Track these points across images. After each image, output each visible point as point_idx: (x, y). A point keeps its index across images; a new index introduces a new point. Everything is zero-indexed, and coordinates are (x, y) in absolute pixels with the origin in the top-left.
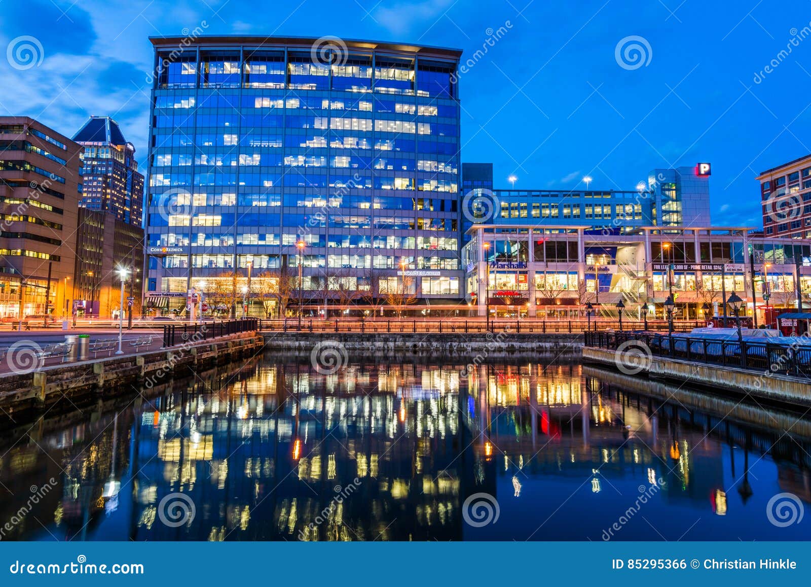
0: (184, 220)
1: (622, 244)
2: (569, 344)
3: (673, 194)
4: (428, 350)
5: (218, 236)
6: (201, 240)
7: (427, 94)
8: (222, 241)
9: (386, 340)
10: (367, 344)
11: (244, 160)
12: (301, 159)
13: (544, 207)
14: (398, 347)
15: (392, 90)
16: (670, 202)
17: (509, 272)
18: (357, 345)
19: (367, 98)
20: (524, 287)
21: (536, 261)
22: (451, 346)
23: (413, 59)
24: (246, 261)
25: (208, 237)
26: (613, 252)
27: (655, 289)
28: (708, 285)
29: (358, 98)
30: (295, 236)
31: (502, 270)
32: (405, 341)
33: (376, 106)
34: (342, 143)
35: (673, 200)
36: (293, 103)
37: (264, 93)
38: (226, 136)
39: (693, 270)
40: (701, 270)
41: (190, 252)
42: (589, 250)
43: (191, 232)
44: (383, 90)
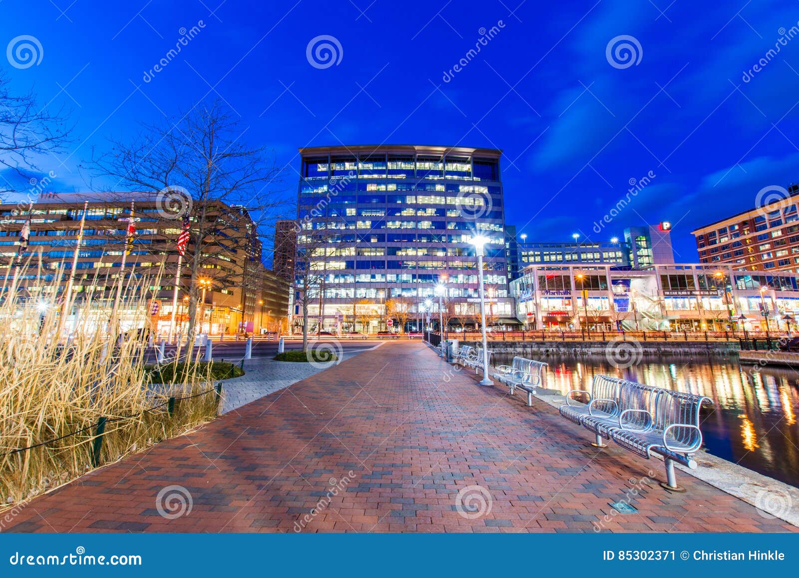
0: (320, 266)
1: (634, 277)
2: (668, 349)
3: (643, 244)
4: (558, 354)
5: (343, 276)
6: (331, 279)
7: (479, 179)
8: (346, 280)
9: (524, 347)
10: (510, 350)
11: (360, 225)
12: (398, 224)
13: (552, 254)
14: (534, 352)
15: (456, 177)
16: (642, 249)
17: (558, 298)
18: (503, 351)
19: (440, 182)
20: (569, 308)
21: (576, 290)
22: (575, 351)
23: (470, 157)
24: (361, 292)
25: (337, 276)
26: (626, 283)
27: (667, 309)
28: (706, 306)
29: (433, 183)
30: (395, 275)
31: (554, 296)
32: (539, 347)
33: (447, 189)
34: (425, 212)
35: (644, 248)
36: (392, 187)
37: (373, 181)
38: (347, 210)
39: (694, 295)
40: (701, 295)
41: (324, 287)
42: (615, 282)
43: (325, 273)
44: (449, 177)
